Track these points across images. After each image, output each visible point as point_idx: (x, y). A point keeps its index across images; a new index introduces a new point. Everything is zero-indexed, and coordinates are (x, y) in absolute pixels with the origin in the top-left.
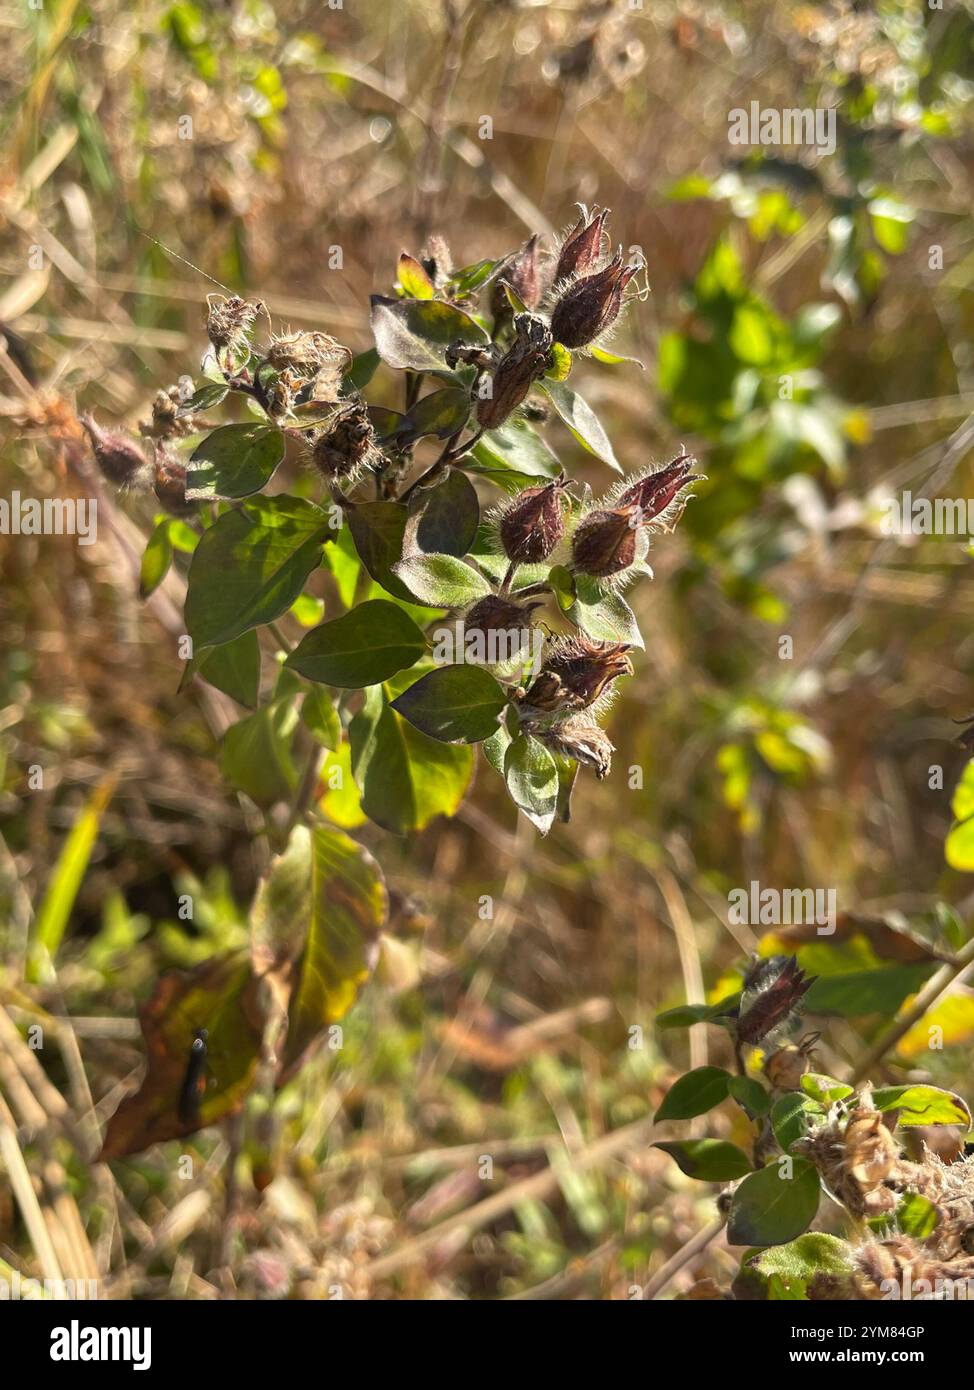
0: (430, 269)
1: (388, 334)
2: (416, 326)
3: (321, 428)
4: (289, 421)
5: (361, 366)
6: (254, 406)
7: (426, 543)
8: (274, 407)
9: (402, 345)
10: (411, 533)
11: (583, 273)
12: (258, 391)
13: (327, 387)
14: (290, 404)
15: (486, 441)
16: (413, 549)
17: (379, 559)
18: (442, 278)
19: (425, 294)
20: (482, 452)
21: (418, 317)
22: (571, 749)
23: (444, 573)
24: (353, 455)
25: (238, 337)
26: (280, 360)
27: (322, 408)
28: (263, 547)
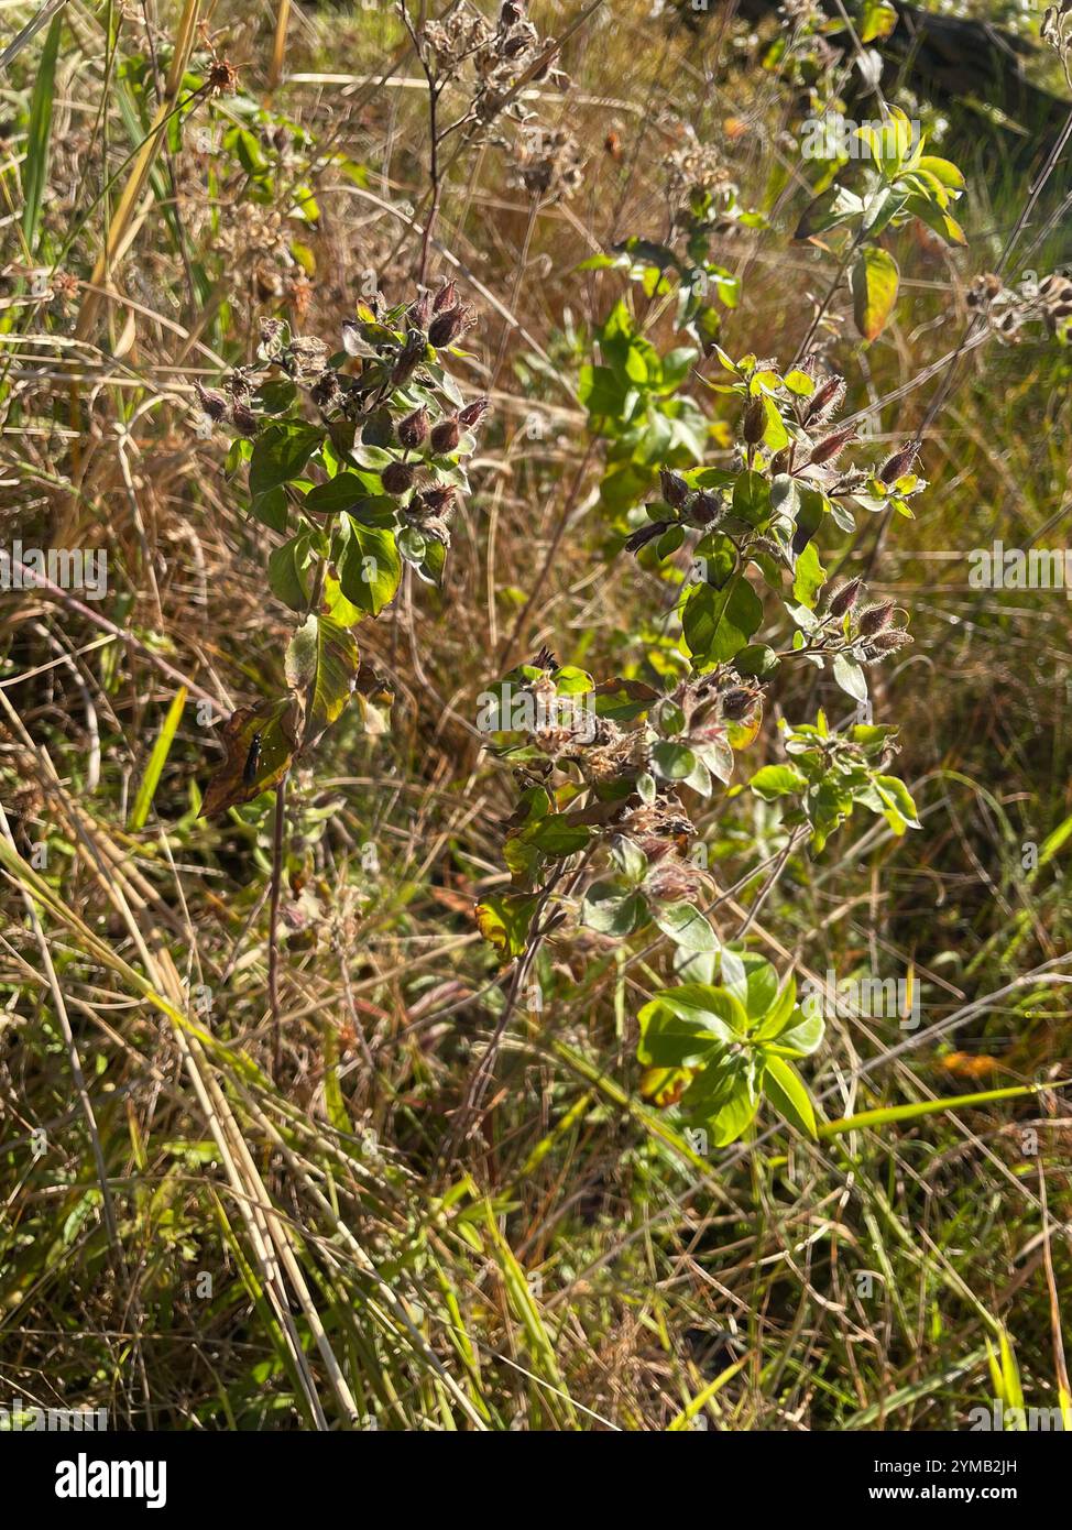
0: (374, 308)
1: (350, 340)
2: (365, 337)
3: (314, 382)
4: (299, 379)
5: (337, 357)
6: (283, 375)
7: (365, 441)
8: (292, 373)
9: (357, 345)
10: (358, 434)
11: (444, 310)
12: (285, 365)
13: (319, 364)
14: (299, 371)
15: (400, 394)
16: (358, 443)
17: (342, 450)
18: (381, 312)
19: (371, 320)
20: (396, 398)
21: (366, 332)
22: (428, 531)
23: (374, 455)
24: (329, 394)
25: (275, 338)
26: (294, 349)
27: (314, 373)
28: (287, 447)
